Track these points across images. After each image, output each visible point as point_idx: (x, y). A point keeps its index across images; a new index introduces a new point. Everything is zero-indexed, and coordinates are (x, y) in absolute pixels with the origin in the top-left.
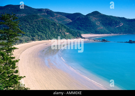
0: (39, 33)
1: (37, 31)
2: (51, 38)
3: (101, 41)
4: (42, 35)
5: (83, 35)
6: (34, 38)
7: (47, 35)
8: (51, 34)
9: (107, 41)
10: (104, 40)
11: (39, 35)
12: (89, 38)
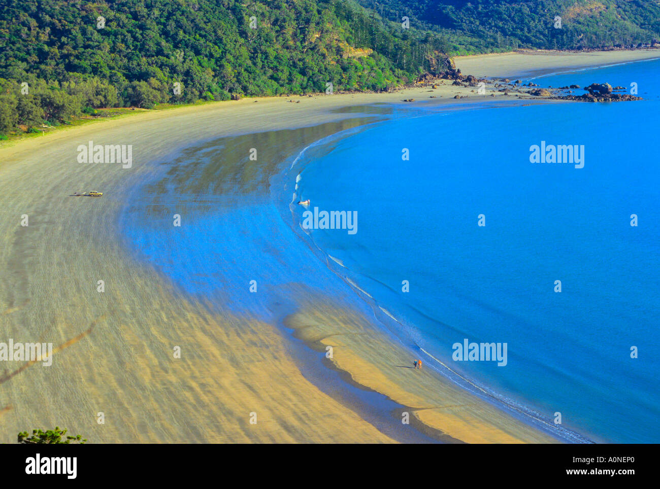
0: (177, 57)
1: (158, 44)
2: (251, 88)
3: (578, 98)
4: (196, 68)
5: (463, 62)
6: (142, 86)
7: (229, 68)
8: (253, 58)
9: (615, 97)
10: (598, 91)
11: (173, 70)
12: (505, 82)
